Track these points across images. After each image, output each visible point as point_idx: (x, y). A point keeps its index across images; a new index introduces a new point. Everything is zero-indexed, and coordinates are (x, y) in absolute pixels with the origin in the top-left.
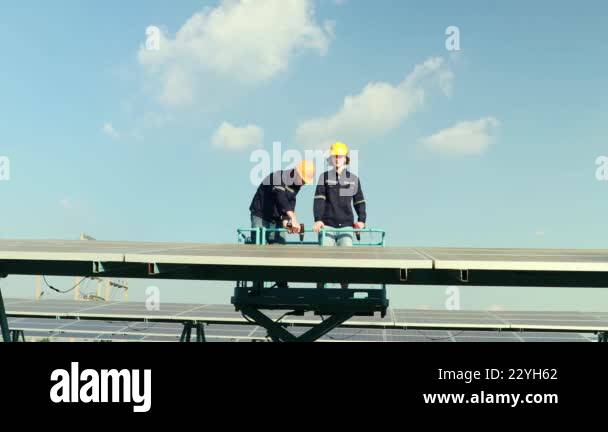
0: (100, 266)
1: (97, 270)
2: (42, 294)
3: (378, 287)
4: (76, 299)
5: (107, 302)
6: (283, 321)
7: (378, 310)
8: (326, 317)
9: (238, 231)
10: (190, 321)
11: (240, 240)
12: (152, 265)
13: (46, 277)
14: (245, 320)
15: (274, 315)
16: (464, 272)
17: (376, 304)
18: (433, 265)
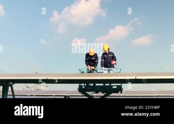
0: (41, 80)
1: (40, 81)
2: (24, 89)
3: (120, 84)
4: (33, 90)
5: (42, 91)
6: (92, 95)
7: (120, 91)
8: (105, 94)
9: (79, 70)
10: (66, 96)
11: (80, 72)
12: (55, 80)
13: (26, 84)
14: (82, 95)
15: (90, 93)
16: (145, 79)
17: (119, 89)
18: (136, 78)
